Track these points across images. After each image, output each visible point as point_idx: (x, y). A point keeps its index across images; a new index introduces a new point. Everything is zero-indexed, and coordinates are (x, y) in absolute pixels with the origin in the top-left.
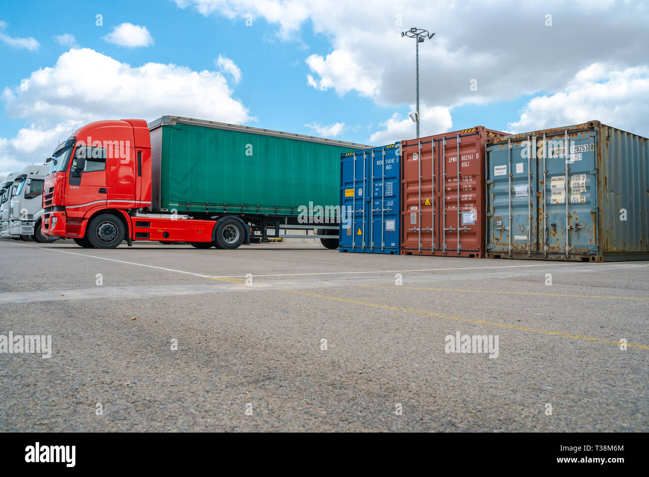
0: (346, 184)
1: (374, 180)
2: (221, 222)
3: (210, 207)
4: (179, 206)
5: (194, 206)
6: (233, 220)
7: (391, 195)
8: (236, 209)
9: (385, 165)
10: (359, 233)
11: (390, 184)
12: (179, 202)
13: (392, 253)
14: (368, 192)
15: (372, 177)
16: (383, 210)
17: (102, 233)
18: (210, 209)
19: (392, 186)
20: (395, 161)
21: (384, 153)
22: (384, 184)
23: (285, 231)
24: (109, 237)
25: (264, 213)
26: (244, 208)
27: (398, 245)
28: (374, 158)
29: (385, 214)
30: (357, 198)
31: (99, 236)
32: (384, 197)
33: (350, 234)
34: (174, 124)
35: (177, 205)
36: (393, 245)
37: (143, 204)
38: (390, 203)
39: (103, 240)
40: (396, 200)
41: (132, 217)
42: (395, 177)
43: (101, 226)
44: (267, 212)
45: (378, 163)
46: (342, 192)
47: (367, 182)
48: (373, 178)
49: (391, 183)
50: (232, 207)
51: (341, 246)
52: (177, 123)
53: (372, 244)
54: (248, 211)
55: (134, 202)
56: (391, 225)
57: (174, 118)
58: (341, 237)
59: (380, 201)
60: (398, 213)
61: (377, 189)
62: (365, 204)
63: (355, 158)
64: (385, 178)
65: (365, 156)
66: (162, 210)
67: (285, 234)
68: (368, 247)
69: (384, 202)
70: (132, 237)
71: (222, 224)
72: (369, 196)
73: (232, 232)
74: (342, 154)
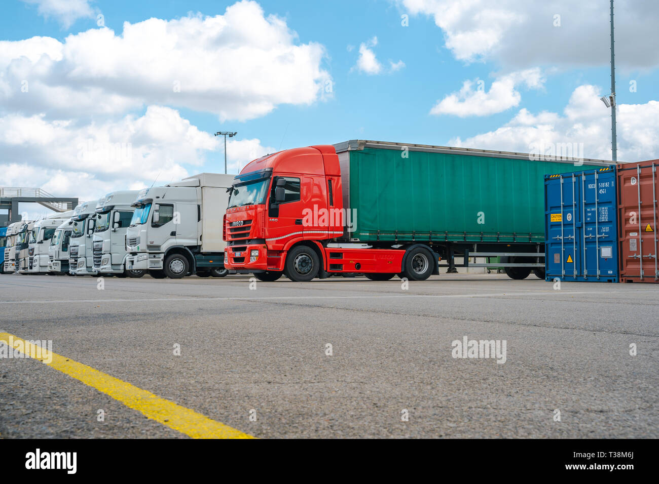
0: (551, 208)
1: (585, 204)
2: (410, 251)
3: (399, 235)
4: (369, 236)
5: (383, 235)
6: (422, 249)
7: (607, 220)
8: (424, 237)
9: (598, 189)
10: (570, 260)
11: (605, 210)
12: (370, 231)
13: (610, 281)
14: (579, 217)
15: (584, 201)
16: (598, 236)
17: (299, 265)
18: (400, 237)
19: (607, 210)
20: (610, 185)
21: (596, 176)
22: (598, 209)
23: (475, 260)
24: (306, 269)
25: (451, 240)
26: (433, 236)
27: (616, 273)
28: (584, 181)
29: (600, 240)
30: (565, 223)
31: (296, 269)
32: (599, 222)
33: (559, 262)
34: (362, 148)
35: (368, 234)
36: (610, 272)
37: (336, 234)
38: (606, 229)
39: (300, 273)
40: (614, 225)
41: (326, 249)
42: (610, 202)
43: (297, 258)
44: (456, 238)
45: (590, 186)
46: (547, 217)
47: (578, 206)
48: (585, 203)
49: (606, 208)
50: (420, 235)
51: (547, 276)
52: (365, 147)
53: (585, 272)
54: (437, 238)
55: (327, 232)
56: (607, 252)
57: (362, 142)
58: (547, 265)
59: (594, 227)
60: (614, 239)
61: (590, 214)
62: (575, 229)
63: (562, 181)
64: (598, 203)
65: (574, 179)
66: (353, 240)
67: (475, 262)
68: (580, 274)
69: (598, 228)
70: (327, 269)
71: (411, 253)
72: (580, 221)
73: (419, 262)
74: (545, 176)
